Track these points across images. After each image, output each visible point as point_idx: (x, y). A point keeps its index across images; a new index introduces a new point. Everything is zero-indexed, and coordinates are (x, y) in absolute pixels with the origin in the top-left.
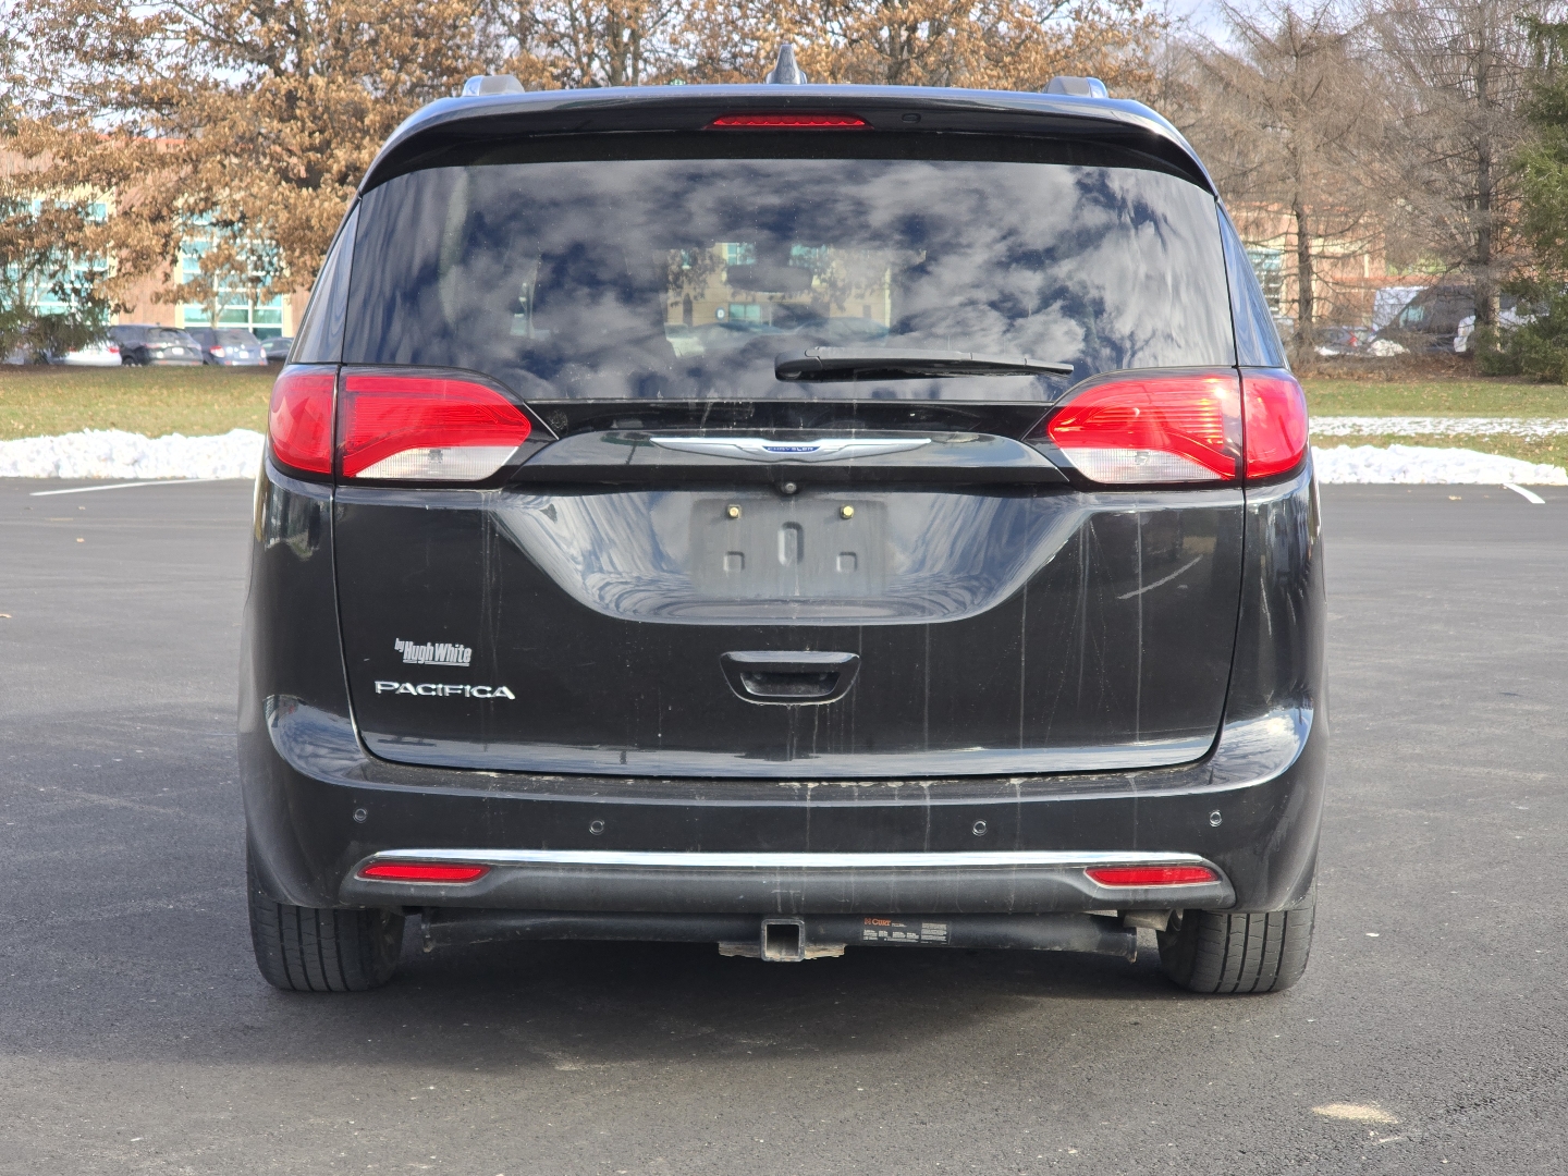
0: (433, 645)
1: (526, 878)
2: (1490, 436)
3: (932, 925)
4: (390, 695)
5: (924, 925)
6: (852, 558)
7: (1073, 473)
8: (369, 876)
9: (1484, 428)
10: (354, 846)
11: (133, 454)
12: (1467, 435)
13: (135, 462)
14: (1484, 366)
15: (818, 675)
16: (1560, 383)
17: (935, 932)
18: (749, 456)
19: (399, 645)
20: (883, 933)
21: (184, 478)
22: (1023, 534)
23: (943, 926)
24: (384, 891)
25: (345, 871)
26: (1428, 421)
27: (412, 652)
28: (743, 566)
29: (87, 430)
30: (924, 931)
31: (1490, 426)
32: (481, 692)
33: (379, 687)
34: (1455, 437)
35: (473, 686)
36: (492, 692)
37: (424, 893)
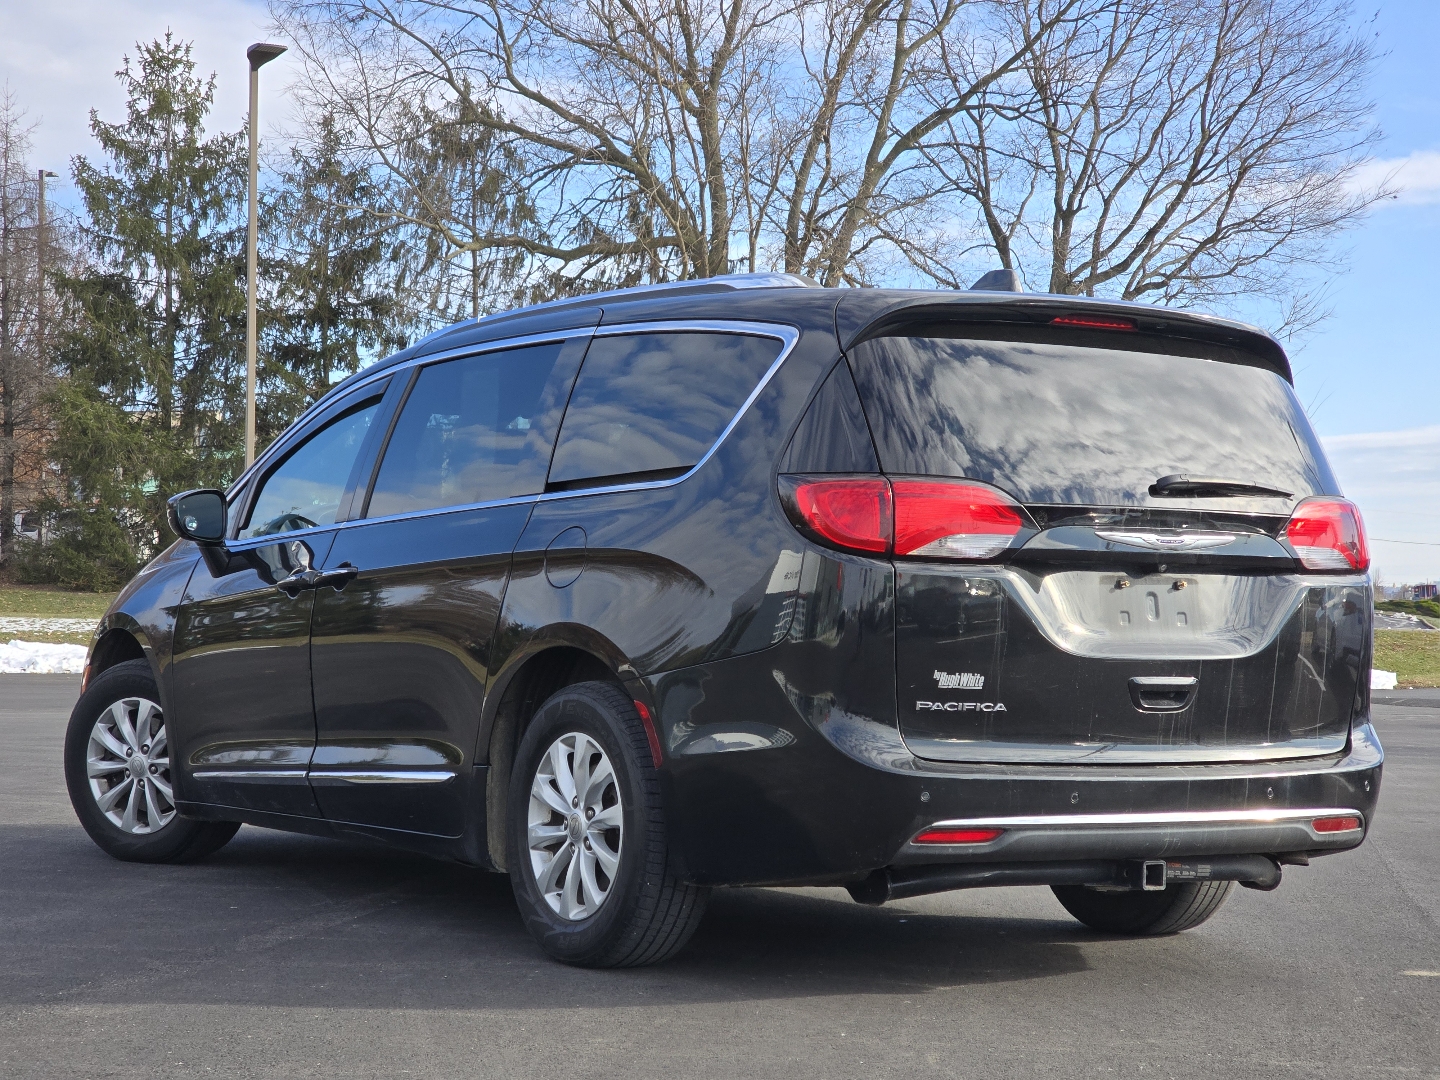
0: (960, 675)
1: (1027, 837)
2: (82, 633)
3: (1203, 866)
4: (927, 711)
5: (1199, 866)
6: (1183, 616)
7: (1298, 561)
8: (921, 842)
9: (74, 627)
10: (919, 819)
12: (63, 633)
14: (19, 575)
15: (1169, 692)
16: (92, 591)
17: (1205, 870)
18: (1149, 546)
19: (937, 675)
20: (1178, 873)
22: (1274, 598)
23: (1209, 866)
24: (931, 852)
25: (905, 839)
26: (23, 620)
27: (945, 680)
28: (1129, 621)
30: (1199, 870)
31: (79, 626)
32: (987, 707)
33: (919, 705)
34: (53, 633)
35: (981, 704)
36: (993, 708)
37: (958, 852)
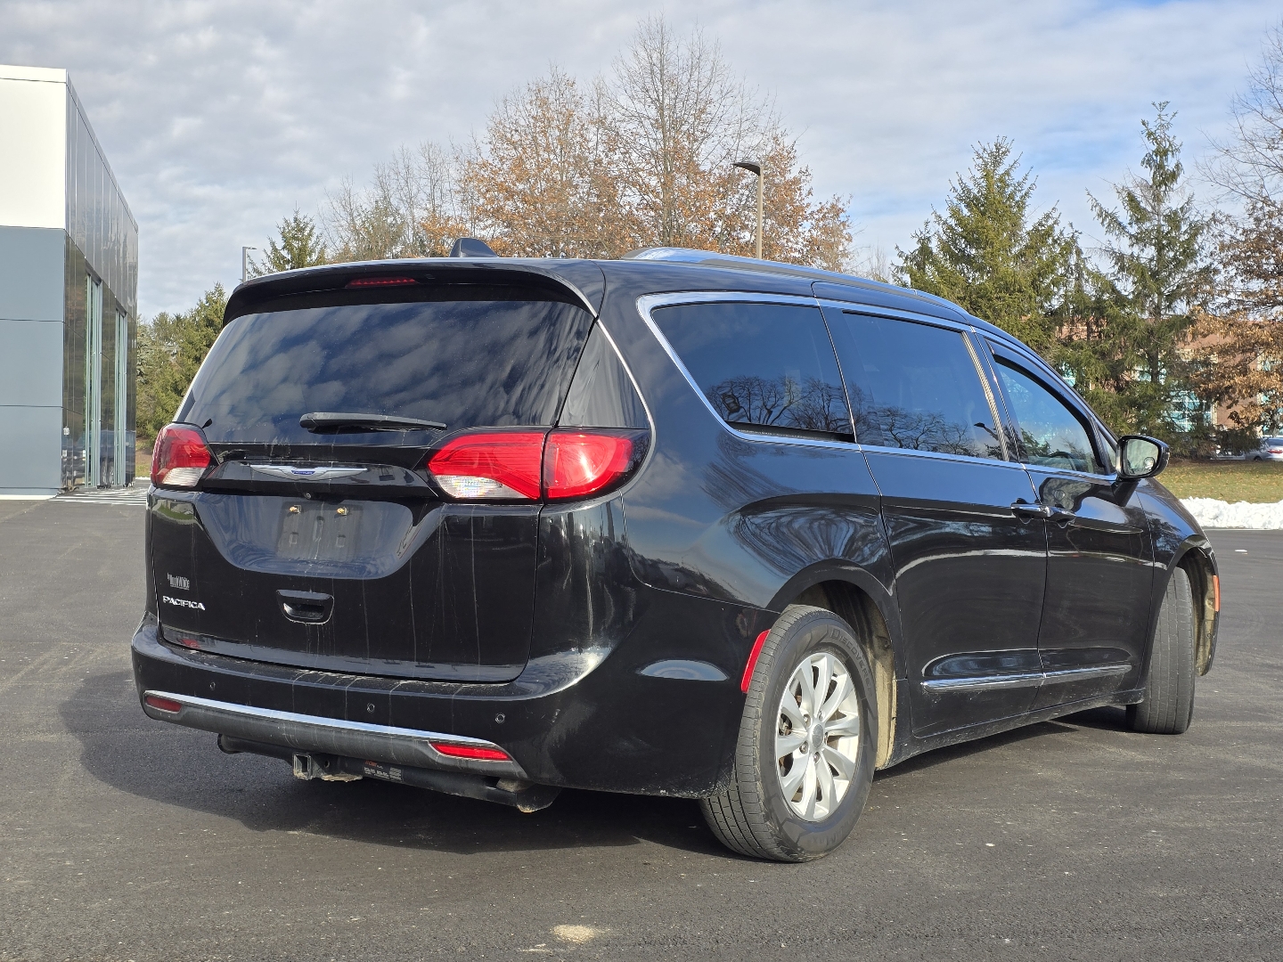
0: (178, 578)
3: (395, 770)
4: (167, 604)
5: (392, 769)
7: (439, 491)
11: (1216, 512)
13: (1216, 517)
17: (395, 774)
18: (286, 477)
19: (168, 576)
20: (373, 771)
21: (1244, 528)
23: (400, 772)
27: (172, 581)
28: (298, 541)
29: (1191, 497)
30: (391, 773)
32: (194, 605)
33: (164, 599)
36: (197, 606)
